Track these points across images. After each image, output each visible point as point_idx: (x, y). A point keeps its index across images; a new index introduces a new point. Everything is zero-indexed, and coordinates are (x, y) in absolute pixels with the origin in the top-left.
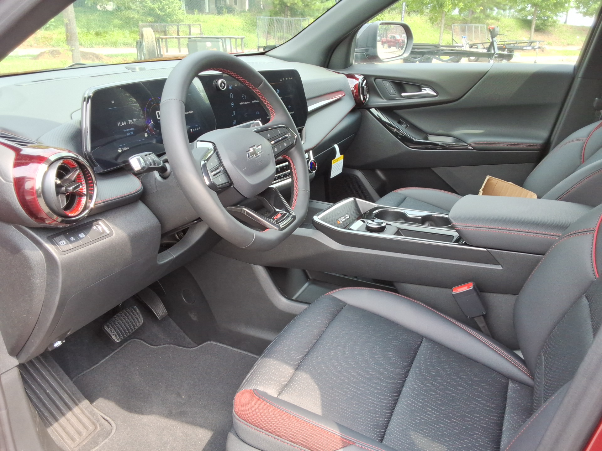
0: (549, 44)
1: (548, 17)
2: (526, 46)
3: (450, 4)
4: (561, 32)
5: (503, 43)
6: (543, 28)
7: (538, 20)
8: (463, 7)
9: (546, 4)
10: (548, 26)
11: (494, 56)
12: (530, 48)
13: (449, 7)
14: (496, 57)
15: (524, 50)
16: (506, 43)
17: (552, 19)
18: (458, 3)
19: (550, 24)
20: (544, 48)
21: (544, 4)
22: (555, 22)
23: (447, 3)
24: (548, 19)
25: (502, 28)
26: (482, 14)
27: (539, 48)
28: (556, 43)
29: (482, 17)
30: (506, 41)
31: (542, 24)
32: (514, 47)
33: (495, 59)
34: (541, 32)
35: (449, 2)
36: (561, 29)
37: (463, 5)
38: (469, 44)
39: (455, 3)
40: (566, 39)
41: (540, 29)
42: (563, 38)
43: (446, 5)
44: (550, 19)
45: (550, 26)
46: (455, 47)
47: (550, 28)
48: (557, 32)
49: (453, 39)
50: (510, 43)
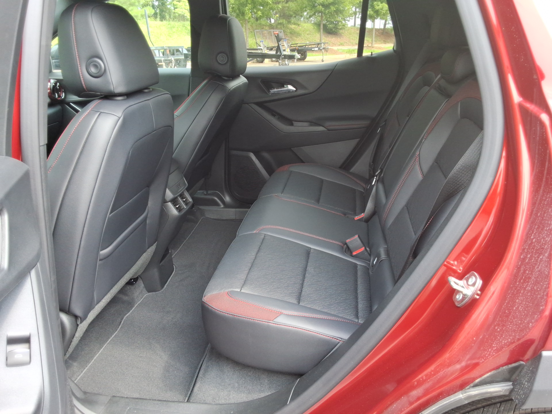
0: (341, 44)
1: (338, 22)
2: (314, 48)
3: (249, 12)
4: (350, 34)
5: (295, 45)
6: (336, 31)
7: (331, 24)
8: (261, 15)
9: (328, 12)
10: (339, 29)
11: (281, 57)
12: (317, 49)
13: (249, 15)
14: (282, 58)
15: (313, 51)
16: (299, 45)
17: (341, 23)
18: (256, 12)
19: (340, 27)
20: (327, 49)
21: (327, 12)
22: (344, 25)
23: (247, 12)
24: (338, 23)
25: (303, 32)
26: (284, 20)
27: (324, 48)
28: (347, 43)
29: (284, 23)
30: (298, 44)
31: (335, 27)
32: (305, 49)
33: (282, 60)
34: (334, 34)
35: (248, 11)
36: (350, 31)
37: (261, 13)
38: (266, 47)
39: (254, 11)
40: (354, 40)
41: (333, 32)
42: (352, 39)
43: (247, 14)
44: (340, 23)
45: (341, 29)
46: (257, 49)
47: (341, 31)
48: (348, 34)
49: (257, 43)
50: (302, 45)
